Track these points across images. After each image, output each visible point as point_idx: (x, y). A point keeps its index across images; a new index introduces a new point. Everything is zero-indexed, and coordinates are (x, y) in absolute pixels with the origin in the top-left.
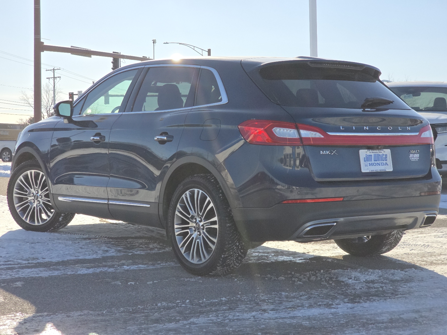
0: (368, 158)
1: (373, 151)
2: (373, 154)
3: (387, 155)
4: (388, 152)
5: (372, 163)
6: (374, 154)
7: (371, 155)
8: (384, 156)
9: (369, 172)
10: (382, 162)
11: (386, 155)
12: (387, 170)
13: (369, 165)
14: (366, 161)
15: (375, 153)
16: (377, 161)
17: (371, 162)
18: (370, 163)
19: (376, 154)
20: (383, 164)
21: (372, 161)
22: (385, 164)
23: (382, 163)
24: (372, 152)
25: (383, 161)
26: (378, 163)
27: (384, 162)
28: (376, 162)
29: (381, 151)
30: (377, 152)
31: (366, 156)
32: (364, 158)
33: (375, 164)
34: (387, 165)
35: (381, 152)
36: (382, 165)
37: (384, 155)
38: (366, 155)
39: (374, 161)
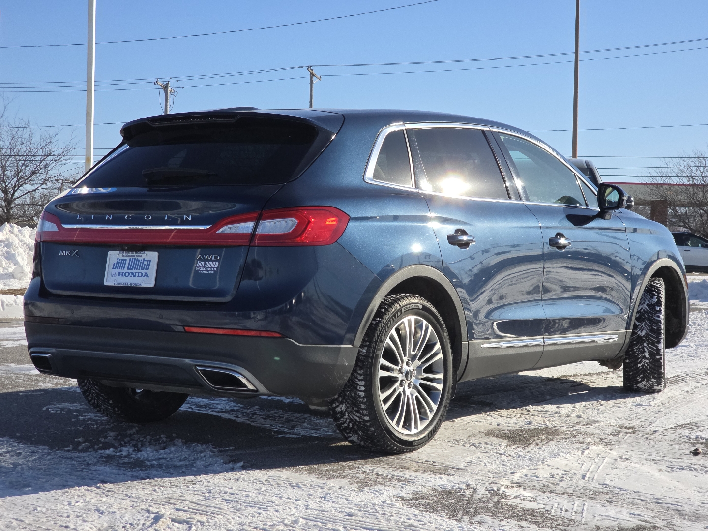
0: (119, 265)
1: (129, 254)
2: (128, 259)
3: (150, 261)
4: (153, 256)
5: (123, 273)
6: (130, 259)
7: (126, 260)
8: (145, 262)
10: (140, 271)
11: (148, 260)
12: (143, 285)
13: (118, 274)
14: (115, 269)
15: (132, 257)
16: (132, 269)
17: (122, 271)
18: (119, 273)
19: (133, 259)
20: (140, 275)
21: (124, 269)
22: (144, 274)
23: (138, 273)
24: (127, 256)
25: (142, 269)
26: (132, 273)
27: (144, 272)
28: (130, 271)
29: (141, 254)
30: (135, 256)
31: (117, 261)
33: (127, 274)
34: (148, 277)
35: (141, 256)
36: (138, 276)
37: (146, 260)
38: (118, 259)
39: (128, 269)
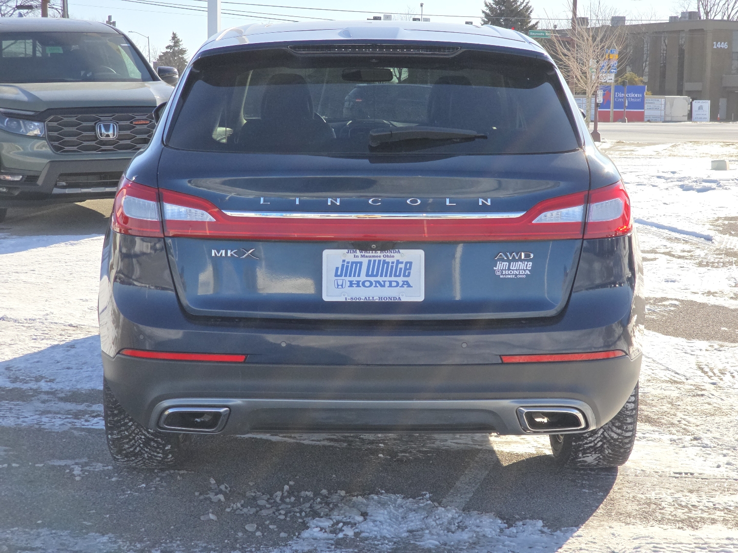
0: (346, 270)
1: (366, 254)
2: (365, 261)
3: (411, 263)
4: (417, 256)
5: (358, 282)
6: (370, 261)
7: (361, 263)
8: (402, 266)
9: (344, 300)
10: (393, 278)
11: (407, 263)
12: (404, 299)
13: (348, 284)
14: (341, 275)
15: (373, 259)
16: (376, 276)
17: (357, 278)
18: (350, 282)
19: (375, 261)
20: (394, 284)
21: (359, 276)
22: (401, 283)
23: (390, 282)
24: (362, 256)
25: (395, 276)
26: (379, 282)
27: (400, 280)
28: (372, 279)
29: (392, 254)
30: (377, 256)
31: (343, 266)
32: (337, 269)
33: (367, 284)
34: (409, 286)
35: (393, 257)
36: (390, 286)
37: (402, 263)
38: (344, 261)
39: (367, 275)
